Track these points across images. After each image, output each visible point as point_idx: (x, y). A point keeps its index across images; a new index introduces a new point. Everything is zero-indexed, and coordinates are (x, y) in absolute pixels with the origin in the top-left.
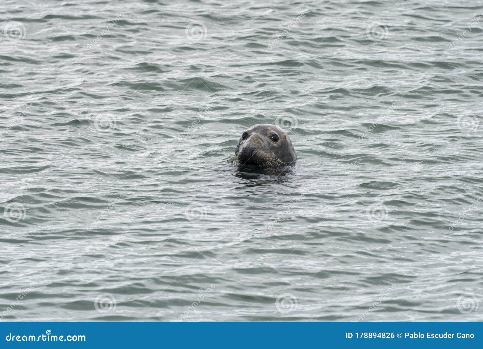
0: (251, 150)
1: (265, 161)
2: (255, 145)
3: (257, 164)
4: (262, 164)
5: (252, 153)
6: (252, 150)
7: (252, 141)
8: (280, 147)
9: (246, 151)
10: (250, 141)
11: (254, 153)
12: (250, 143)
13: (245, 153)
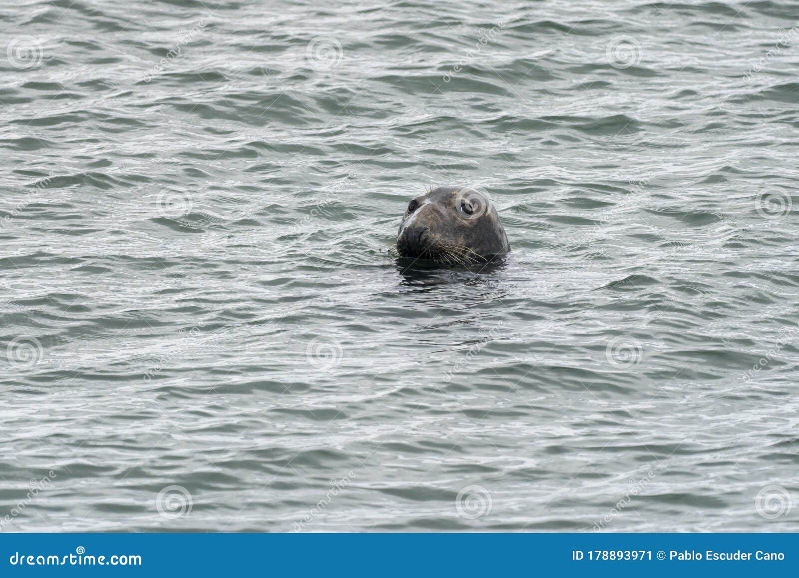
0: (418, 232)
1: (444, 251)
2: (425, 223)
3: (428, 257)
4: (437, 257)
5: (420, 237)
6: (421, 232)
7: (422, 216)
8: (476, 226)
9: (409, 234)
10: (418, 215)
11: (423, 237)
12: (417, 220)
13: (407, 236)
